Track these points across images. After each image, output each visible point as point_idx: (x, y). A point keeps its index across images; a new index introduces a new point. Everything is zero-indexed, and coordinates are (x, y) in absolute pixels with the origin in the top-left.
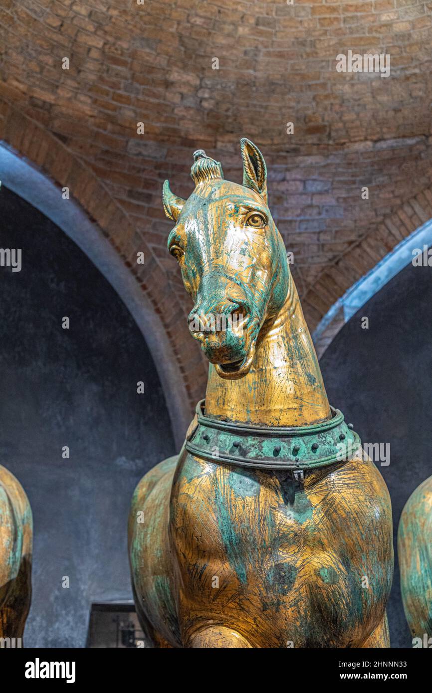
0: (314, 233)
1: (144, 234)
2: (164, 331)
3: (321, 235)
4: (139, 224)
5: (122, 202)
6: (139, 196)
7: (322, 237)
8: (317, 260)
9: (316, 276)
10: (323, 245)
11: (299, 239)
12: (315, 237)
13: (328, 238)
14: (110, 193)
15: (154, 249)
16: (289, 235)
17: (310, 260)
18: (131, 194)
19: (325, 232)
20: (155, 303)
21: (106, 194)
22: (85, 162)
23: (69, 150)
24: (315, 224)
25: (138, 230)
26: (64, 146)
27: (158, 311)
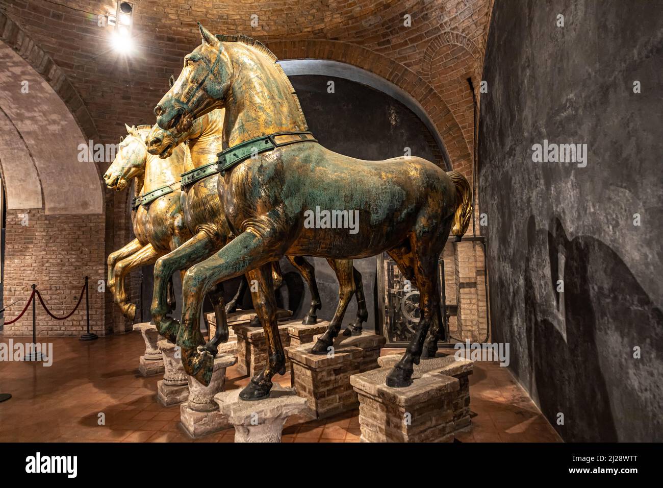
1: (396, 59)
4: (391, 56)
5: (377, 50)
6: (383, 43)
14: (370, 49)
15: (404, 64)
18: (379, 44)
21: (367, 51)
22: (352, 42)
23: (342, 42)
25: (392, 59)
26: (339, 41)
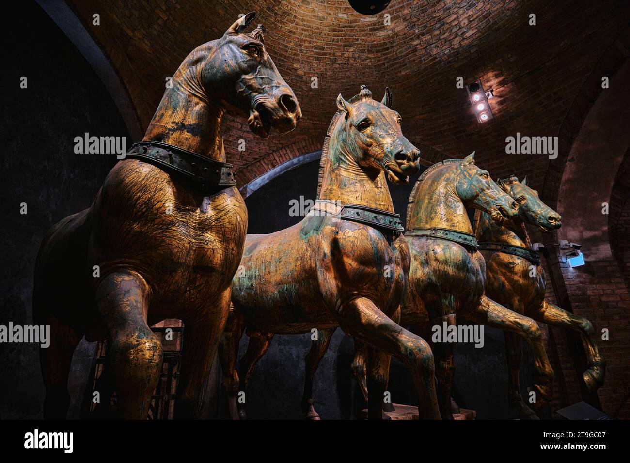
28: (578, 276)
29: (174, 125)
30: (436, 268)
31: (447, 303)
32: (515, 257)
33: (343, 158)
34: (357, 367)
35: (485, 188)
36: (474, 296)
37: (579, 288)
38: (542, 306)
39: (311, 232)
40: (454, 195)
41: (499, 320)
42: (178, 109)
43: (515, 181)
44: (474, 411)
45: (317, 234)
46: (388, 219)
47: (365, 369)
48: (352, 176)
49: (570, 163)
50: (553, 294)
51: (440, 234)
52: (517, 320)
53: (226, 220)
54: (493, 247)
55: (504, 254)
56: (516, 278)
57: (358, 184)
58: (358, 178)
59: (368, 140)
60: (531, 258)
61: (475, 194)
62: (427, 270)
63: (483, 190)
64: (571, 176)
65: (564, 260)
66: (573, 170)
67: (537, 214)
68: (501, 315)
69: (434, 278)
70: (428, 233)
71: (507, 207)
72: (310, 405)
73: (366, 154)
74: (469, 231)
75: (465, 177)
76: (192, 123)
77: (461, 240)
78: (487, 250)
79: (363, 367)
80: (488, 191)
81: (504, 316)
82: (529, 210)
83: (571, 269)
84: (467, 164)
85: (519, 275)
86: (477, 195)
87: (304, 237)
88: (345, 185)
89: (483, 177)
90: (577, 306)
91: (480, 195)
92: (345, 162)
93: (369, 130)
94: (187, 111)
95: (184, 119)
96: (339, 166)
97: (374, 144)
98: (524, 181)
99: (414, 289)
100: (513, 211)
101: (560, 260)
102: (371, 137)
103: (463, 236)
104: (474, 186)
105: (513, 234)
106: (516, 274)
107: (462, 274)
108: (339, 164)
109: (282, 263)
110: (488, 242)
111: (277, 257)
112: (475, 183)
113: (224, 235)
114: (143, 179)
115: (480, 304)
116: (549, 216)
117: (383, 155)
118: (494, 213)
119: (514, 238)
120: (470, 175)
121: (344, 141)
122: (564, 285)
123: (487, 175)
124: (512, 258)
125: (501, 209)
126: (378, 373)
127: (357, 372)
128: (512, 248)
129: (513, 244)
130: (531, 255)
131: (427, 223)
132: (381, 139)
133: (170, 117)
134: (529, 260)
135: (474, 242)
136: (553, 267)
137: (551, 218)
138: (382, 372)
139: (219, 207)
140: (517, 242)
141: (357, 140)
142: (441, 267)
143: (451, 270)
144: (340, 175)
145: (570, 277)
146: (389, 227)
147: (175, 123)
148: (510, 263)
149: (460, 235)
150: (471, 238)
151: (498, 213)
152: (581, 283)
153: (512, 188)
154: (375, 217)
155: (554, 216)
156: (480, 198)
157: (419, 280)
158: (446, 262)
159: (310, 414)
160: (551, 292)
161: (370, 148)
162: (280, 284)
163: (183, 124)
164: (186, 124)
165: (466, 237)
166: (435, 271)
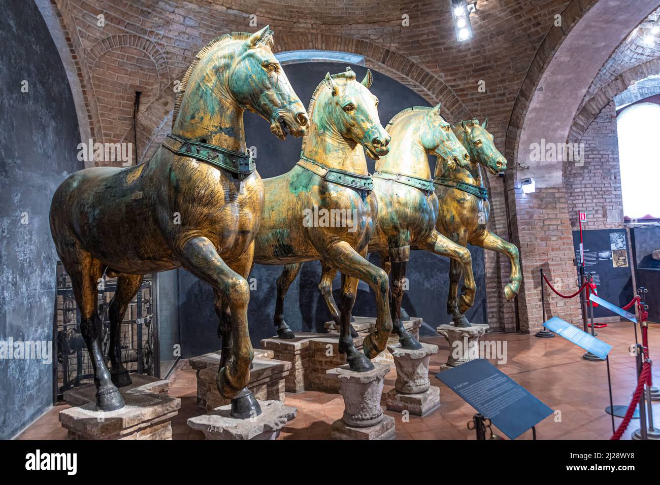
0: (182, 49)
2: (81, 89)
3: (186, 51)
7: (186, 53)
8: (180, 65)
9: (178, 75)
10: (186, 57)
11: (173, 50)
12: (182, 52)
13: (190, 54)
16: (167, 46)
17: (176, 64)
19: (189, 50)
20: (79, 69)
24: (184, 44)
27: (80, 75)
28: (529, 202)
29: (214, 129)
30: (398, 209)
31: (404, 237)
32: (466, 194)
33: (328, 127)
34: (324, 288)
35: (445, 140)
36: (426, 231)
37: (528, 213)
38: (484, 234)
39: (301, 188)
40: (418, 144)
41: (443, 249)
42: (215, 115)
43: (476, 124)
44: (422, 319)
45: (306, 190)
46: (363, 181)
47: (331, 289)
48: (336, 144)
49: (539, 92)
50: (505, 217)
51: (403, 179)
52: (457, 250)
53: (255, 198)
54: (450, 183)
55: (458, 191)
56: (465, 212)
57: (341, 152)
58: (341, 146)
59: (352, 121)
60: (479, 194)
61: (436, 145)
62: (390, 210)
63: (443, 142)
64: (538, 105)
65: (519, 186)
66: (540, 99)
67: (489, 158)
68: (445, 245)
69: (395, 217)
70: (394, 177)
71: (460, 158)
72: (282, 320)
73: (349, 130)
74: (428, 178)
75: (430, 128)
76: (228, 126)
77: (420, 186)
78: (445, 185)
79: (329, 287)
80: (446, 143)
81: (447, 246)
82: (483, 153)
83: (524, 195)
84: (433, 115)
85: (467, 209)
86: (438, 146)
87: (294, 191)
88: (330, 151)
89: (445, 129)
90: (523, 229)
91: (441, 145)
92: (330, 130)
93: (352, 112)
94: (221, 116)
95: (221, 123)
96: (324, 132)
97: (356, 125)
98: (484, 124)
99: (379, 225)
100: (465, 161)
101: (515, 186)
102: (354, 119)
103: (422, 182)
104: (436, 137)
105: (468, 173)
106: (465, 208)
107: (418, 215)
108: (324, 131)
109: (275, 212)
110: (446, 178)
111: (270, 206)
112: (437, 134)
113: (254, 208)
114: (205, 177)
115: (431, 236)
116: (497, 160)
117: (362, 136)
118: (450, 162)
119: (468, 176)
120: (434, 127)
121: (330, 113)
122: (515, 210)
123: (448, 128)
124: (464, 194)
125: (455, 160)
126: (349, 291)
127: (324, 291)
128: (465, 185)
129: (467, 182)
130: (480, 192)
131: (393, 168)
132: (362, 123)
133: (210, 120)
134: (478, 197)
135: (431, 187)
136: (509, 192)
137: (499, 163)
138: (351, 291)
139: (250, 189)
140: (470, 180)
141: (342, 117)
142: (402, 208)
143: (409, 211)
144: (325, 141)
145: (521, 202)
146: (364, 188)
147: (214, 126)
148: (462, 199)
149: (420, 181)
150: (428, 184)
151: (453, 163)
152: (531, 208)
153: (472, 131)
154: (353, 181)
155: (501, 161)
156: (440, 148)
157: (383, 218)
158: (406, 205)
159: (282, 327)
160: (504, 215)
161: (353, 128)
162: (273, 228)
163: (221, 128)
164: (223, 127)
165: (425, 183)
166: (397, 212)
